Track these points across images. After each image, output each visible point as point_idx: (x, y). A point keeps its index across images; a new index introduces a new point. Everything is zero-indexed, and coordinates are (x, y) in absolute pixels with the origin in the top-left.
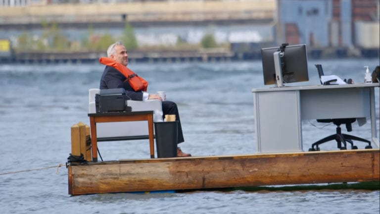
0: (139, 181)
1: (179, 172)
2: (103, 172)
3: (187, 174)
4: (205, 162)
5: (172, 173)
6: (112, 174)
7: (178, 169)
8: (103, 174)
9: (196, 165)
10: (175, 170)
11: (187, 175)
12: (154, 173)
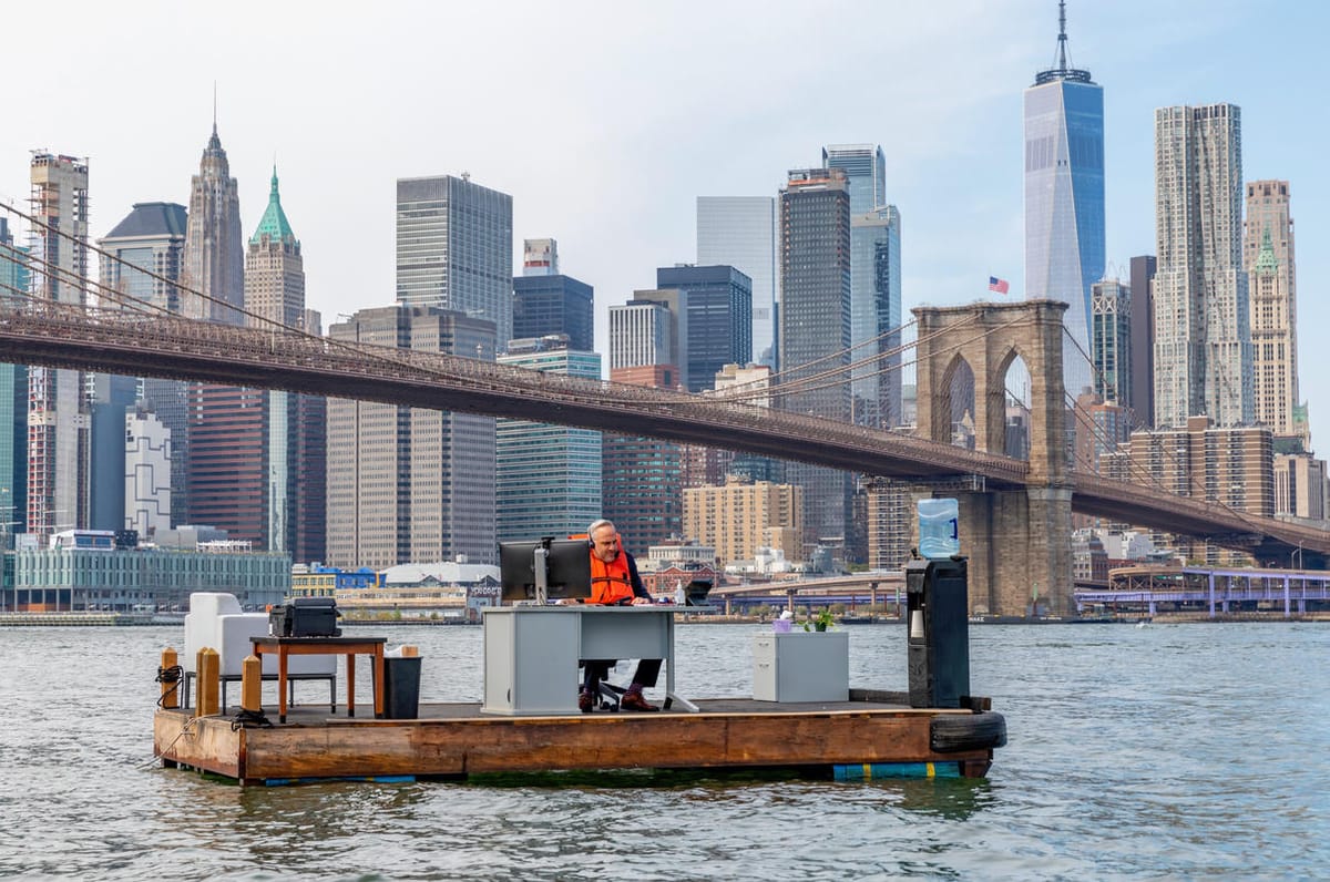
0: (359, 758)
1: (425, 744)
2: (300, 741)
3: (439, 748)
4: (468, 729)
5: (414, 746)
6: (315, 746)
7: (424, 740)
8: (298, 744)
9: (453, 733)
10: (419, 740)
11: (439, 751)
12: (385, 746)
